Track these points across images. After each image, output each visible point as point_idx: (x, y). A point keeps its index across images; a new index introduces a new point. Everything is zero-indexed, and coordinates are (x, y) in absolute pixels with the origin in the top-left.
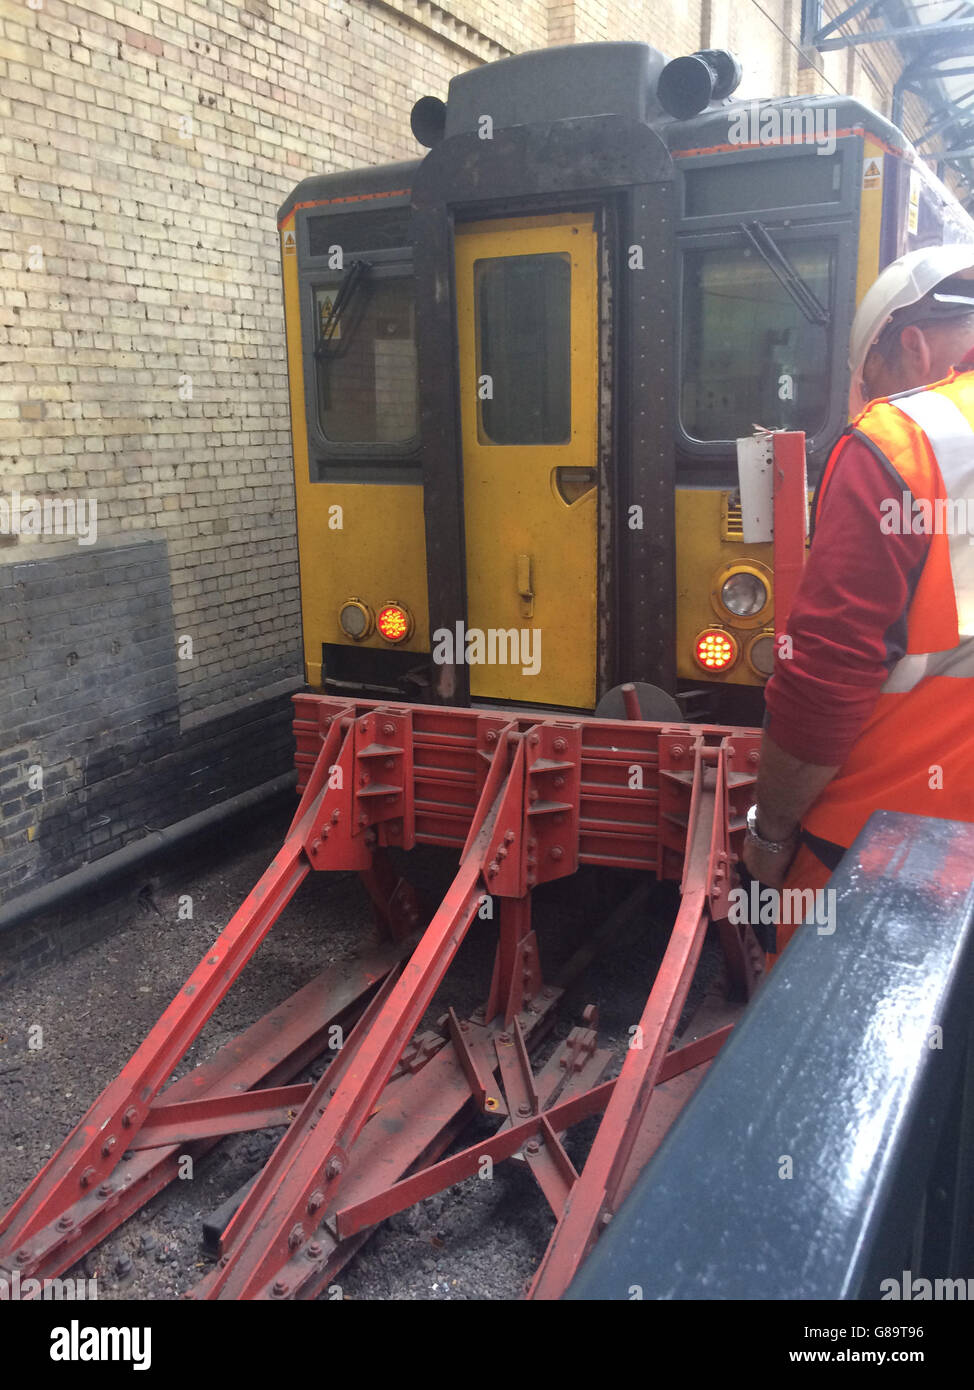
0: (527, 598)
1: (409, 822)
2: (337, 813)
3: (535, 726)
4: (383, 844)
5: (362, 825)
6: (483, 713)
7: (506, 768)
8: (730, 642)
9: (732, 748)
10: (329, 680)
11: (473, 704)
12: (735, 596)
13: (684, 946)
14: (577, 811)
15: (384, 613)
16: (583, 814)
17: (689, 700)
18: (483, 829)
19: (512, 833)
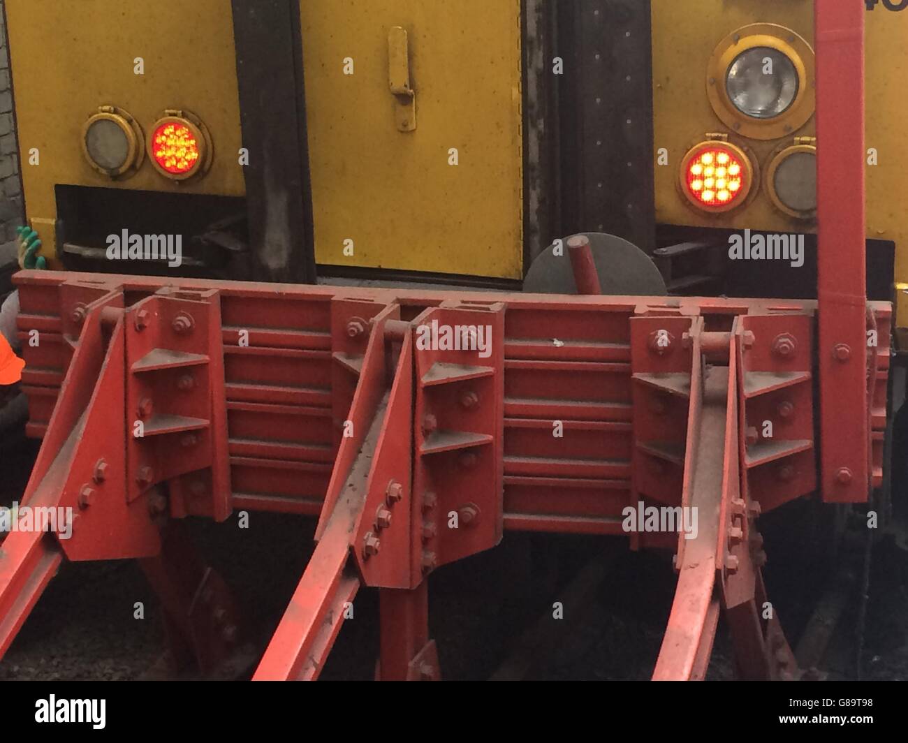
0: (404, 99)
1: (222, 478)
2: (102, 467)
3: (429, 311)
4: (179, 513)
5: (142, 484)
6: (340, 291)
7: (384, 380)
8: (740, 162)
9: (750, 333)
10: (71, 248)
11: (319, 279)
12: (746, 86)
13: (686, 653)
14: (500, 449)
15: (160, 130)
16: (508, 451)
17: (676, 258)
18: (350, 481)
19: (397, 486)
